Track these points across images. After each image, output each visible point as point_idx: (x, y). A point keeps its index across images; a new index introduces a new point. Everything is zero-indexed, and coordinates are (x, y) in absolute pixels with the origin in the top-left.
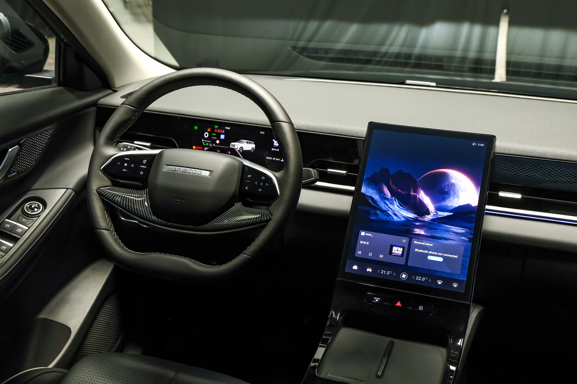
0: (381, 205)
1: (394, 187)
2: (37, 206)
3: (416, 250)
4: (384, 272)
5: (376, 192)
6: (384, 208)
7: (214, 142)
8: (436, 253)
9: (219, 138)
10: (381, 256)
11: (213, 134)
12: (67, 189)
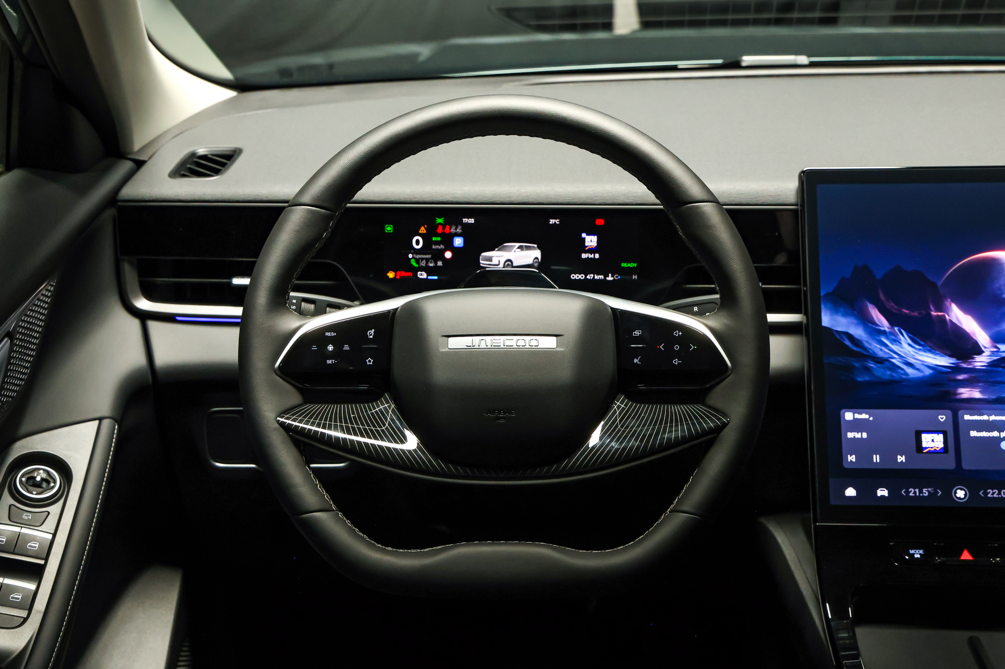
0: (872, 348)
1: (891, 305)
2: (44, 476)
3: (973, 434)
4: (915, 493)
5: (855, 321)
6: (881, 354)
7: (439, 255)
9: (450, 246)
10: (901, 459)
11: (434, 239)
12: (100, 419)
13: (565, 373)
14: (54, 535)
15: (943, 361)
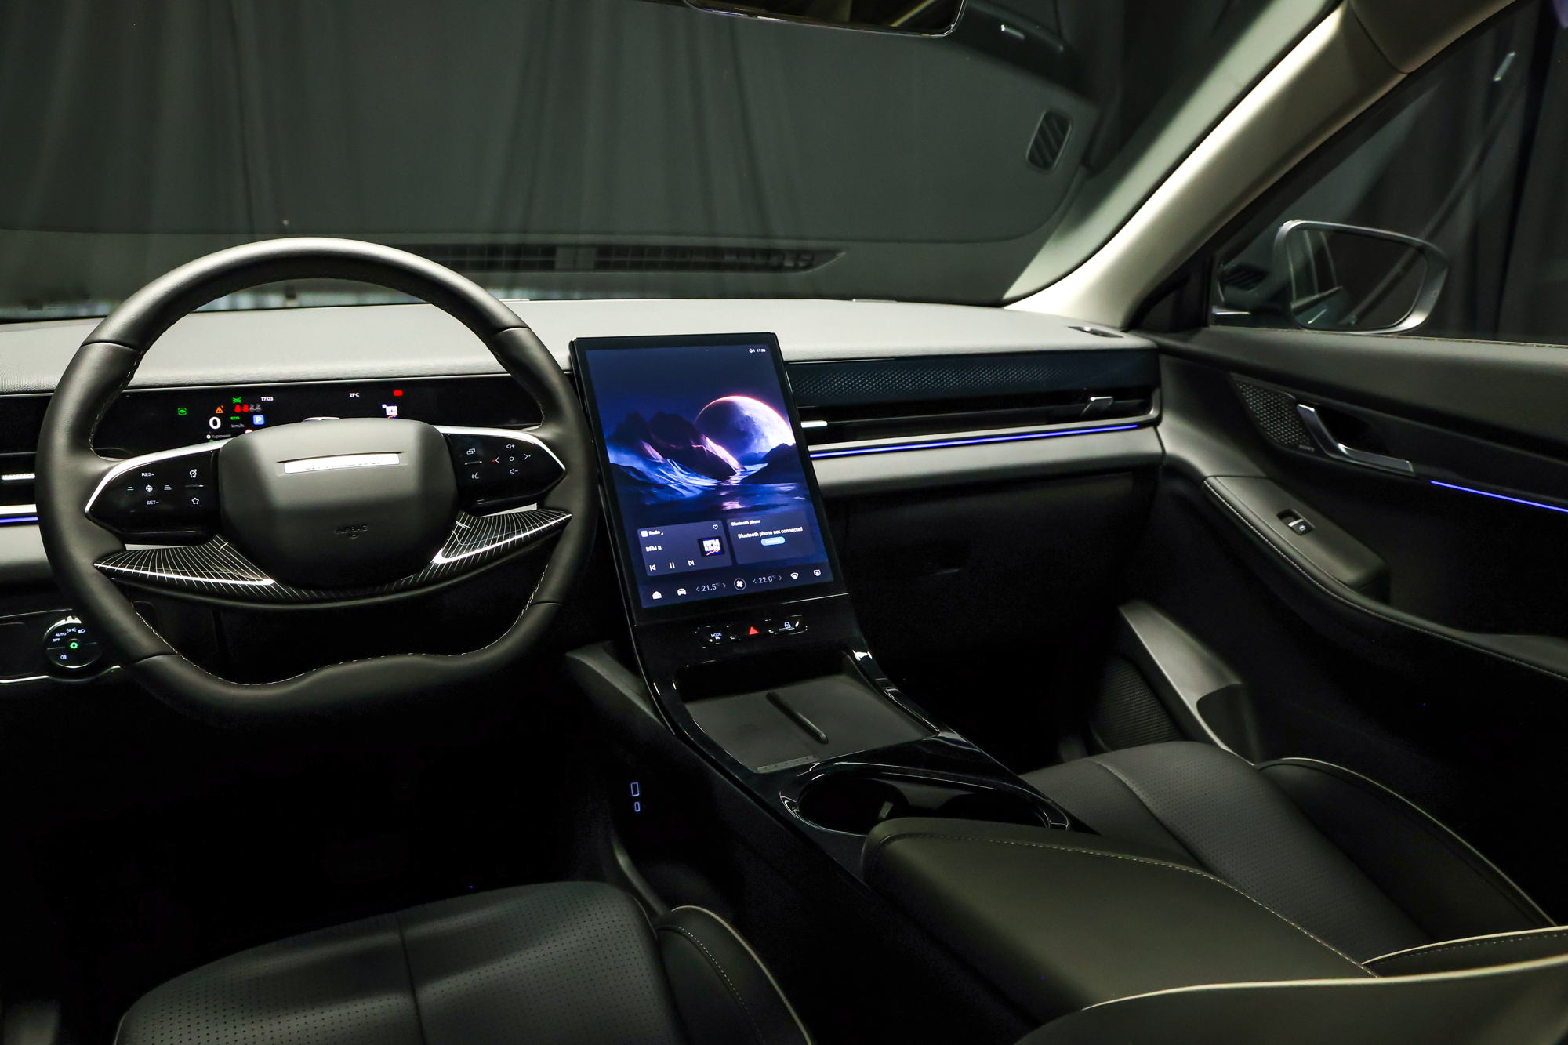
0: (652, 477)
1: (662, 442)
3: (740, 536)
4: (706, 588)
5: (635, 457)
6: (661, 482)
8: (771, 533)
9: (250, 425)
10: (691, 563)
11: (232, 418)
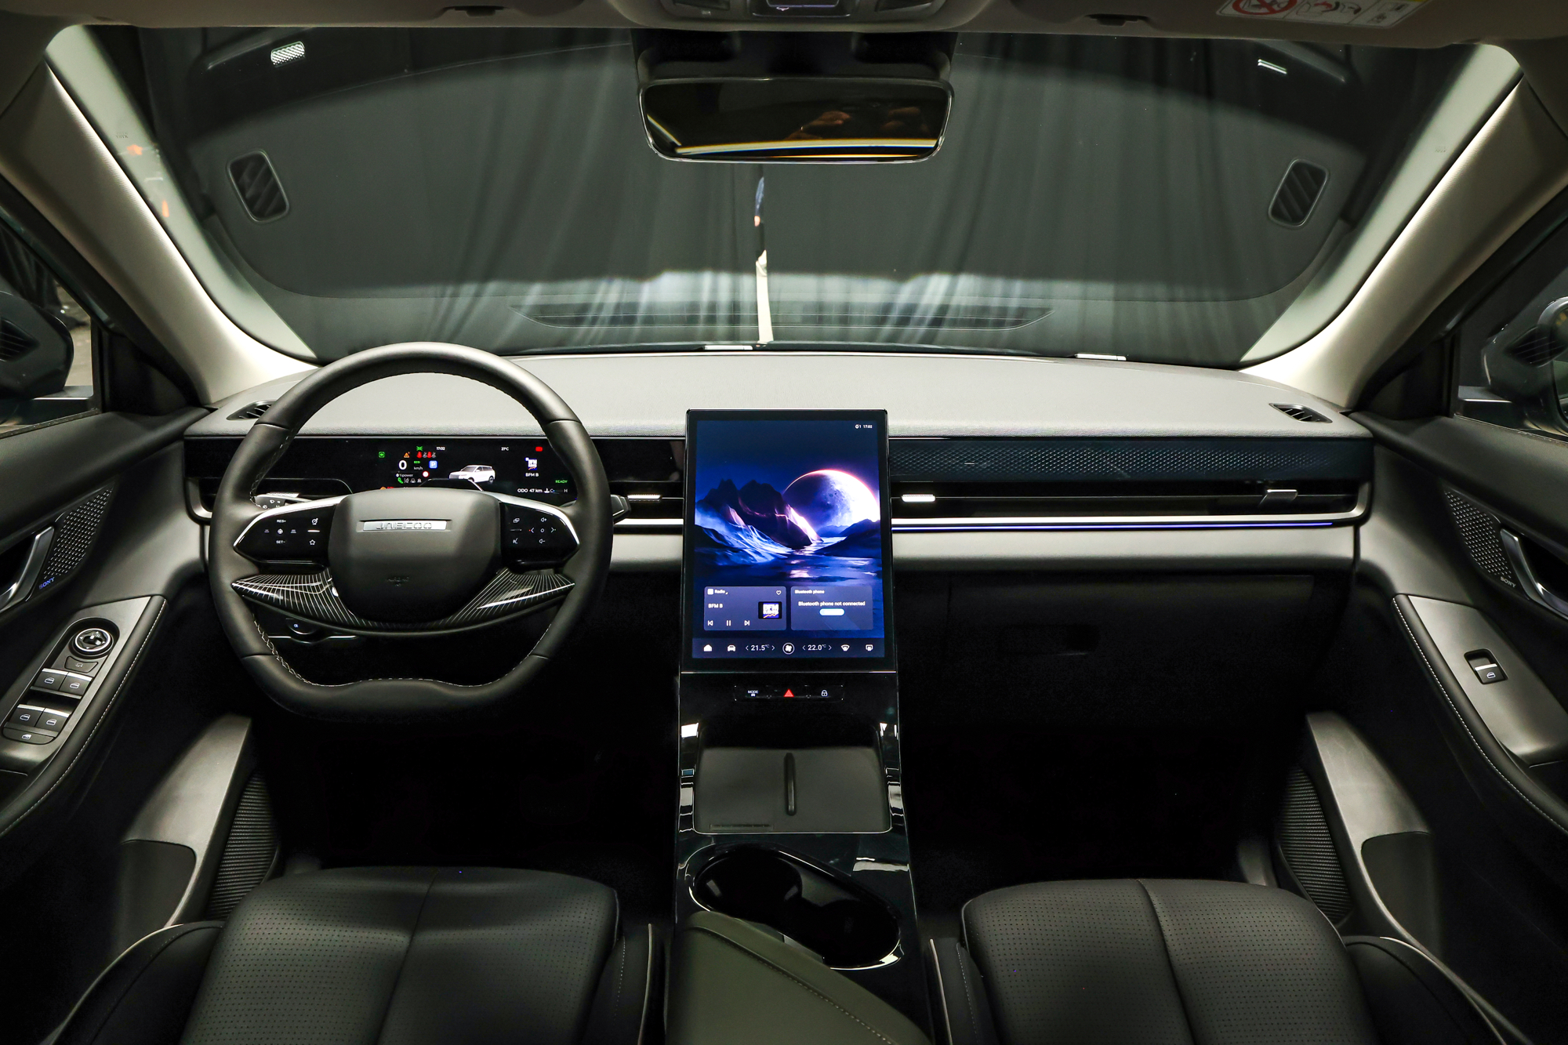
0: (731, 540)
1: (747, 510)
2: (99, 636)
3: (801, 604)
4: (755, 648)
5: (720, 521)
6: (737, 545)
7: (419, 475)
8: (832, 604)
9: (427, 468)
10: (747, 623)
11: (415, 462)
12: (152, 596)
13: (451, 547)
14: (94, 678)
15: (783, 550)
